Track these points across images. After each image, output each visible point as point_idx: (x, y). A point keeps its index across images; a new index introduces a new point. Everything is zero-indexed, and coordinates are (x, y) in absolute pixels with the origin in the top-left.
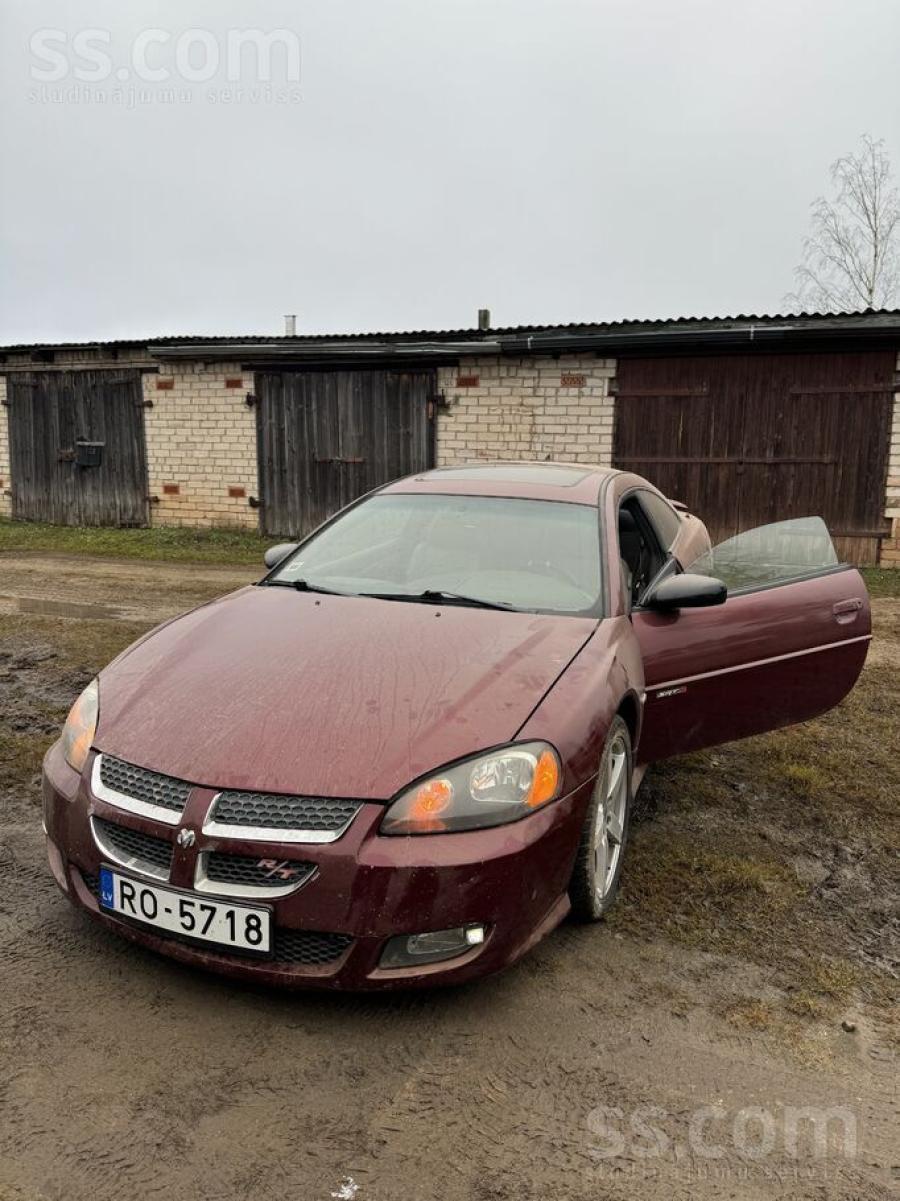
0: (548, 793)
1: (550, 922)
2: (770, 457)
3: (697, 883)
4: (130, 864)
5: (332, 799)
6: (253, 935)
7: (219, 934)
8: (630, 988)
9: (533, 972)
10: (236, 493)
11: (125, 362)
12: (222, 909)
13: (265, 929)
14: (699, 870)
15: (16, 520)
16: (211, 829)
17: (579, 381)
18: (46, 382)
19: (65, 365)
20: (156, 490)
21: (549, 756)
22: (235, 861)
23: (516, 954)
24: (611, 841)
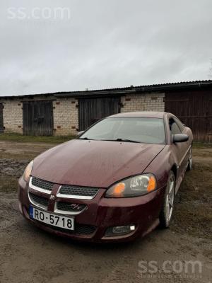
0: (153, 188)
1: (154, 226)
2: (205, 116)
3: (195, 219)
4: (38, 205)
5: (92, 187)
6: (69, 225)
7: (60, 225)
8: (178, 247)
9: (149, 241)
10: (74, 128)
11: (49, 98)
12: (61, 218)
13: (73, 224)
14: (195, 216)
15: (24, 135)
16: (59, 195)
17: (155, 99)
18: (31, 103)
19: (35, 99)
20: (55, 127)
21: (153, 178)
22: (65, 204)
23: (144, 235)
24: (170, 206)
